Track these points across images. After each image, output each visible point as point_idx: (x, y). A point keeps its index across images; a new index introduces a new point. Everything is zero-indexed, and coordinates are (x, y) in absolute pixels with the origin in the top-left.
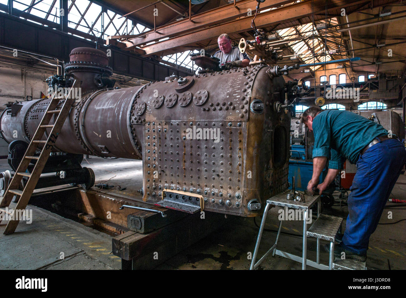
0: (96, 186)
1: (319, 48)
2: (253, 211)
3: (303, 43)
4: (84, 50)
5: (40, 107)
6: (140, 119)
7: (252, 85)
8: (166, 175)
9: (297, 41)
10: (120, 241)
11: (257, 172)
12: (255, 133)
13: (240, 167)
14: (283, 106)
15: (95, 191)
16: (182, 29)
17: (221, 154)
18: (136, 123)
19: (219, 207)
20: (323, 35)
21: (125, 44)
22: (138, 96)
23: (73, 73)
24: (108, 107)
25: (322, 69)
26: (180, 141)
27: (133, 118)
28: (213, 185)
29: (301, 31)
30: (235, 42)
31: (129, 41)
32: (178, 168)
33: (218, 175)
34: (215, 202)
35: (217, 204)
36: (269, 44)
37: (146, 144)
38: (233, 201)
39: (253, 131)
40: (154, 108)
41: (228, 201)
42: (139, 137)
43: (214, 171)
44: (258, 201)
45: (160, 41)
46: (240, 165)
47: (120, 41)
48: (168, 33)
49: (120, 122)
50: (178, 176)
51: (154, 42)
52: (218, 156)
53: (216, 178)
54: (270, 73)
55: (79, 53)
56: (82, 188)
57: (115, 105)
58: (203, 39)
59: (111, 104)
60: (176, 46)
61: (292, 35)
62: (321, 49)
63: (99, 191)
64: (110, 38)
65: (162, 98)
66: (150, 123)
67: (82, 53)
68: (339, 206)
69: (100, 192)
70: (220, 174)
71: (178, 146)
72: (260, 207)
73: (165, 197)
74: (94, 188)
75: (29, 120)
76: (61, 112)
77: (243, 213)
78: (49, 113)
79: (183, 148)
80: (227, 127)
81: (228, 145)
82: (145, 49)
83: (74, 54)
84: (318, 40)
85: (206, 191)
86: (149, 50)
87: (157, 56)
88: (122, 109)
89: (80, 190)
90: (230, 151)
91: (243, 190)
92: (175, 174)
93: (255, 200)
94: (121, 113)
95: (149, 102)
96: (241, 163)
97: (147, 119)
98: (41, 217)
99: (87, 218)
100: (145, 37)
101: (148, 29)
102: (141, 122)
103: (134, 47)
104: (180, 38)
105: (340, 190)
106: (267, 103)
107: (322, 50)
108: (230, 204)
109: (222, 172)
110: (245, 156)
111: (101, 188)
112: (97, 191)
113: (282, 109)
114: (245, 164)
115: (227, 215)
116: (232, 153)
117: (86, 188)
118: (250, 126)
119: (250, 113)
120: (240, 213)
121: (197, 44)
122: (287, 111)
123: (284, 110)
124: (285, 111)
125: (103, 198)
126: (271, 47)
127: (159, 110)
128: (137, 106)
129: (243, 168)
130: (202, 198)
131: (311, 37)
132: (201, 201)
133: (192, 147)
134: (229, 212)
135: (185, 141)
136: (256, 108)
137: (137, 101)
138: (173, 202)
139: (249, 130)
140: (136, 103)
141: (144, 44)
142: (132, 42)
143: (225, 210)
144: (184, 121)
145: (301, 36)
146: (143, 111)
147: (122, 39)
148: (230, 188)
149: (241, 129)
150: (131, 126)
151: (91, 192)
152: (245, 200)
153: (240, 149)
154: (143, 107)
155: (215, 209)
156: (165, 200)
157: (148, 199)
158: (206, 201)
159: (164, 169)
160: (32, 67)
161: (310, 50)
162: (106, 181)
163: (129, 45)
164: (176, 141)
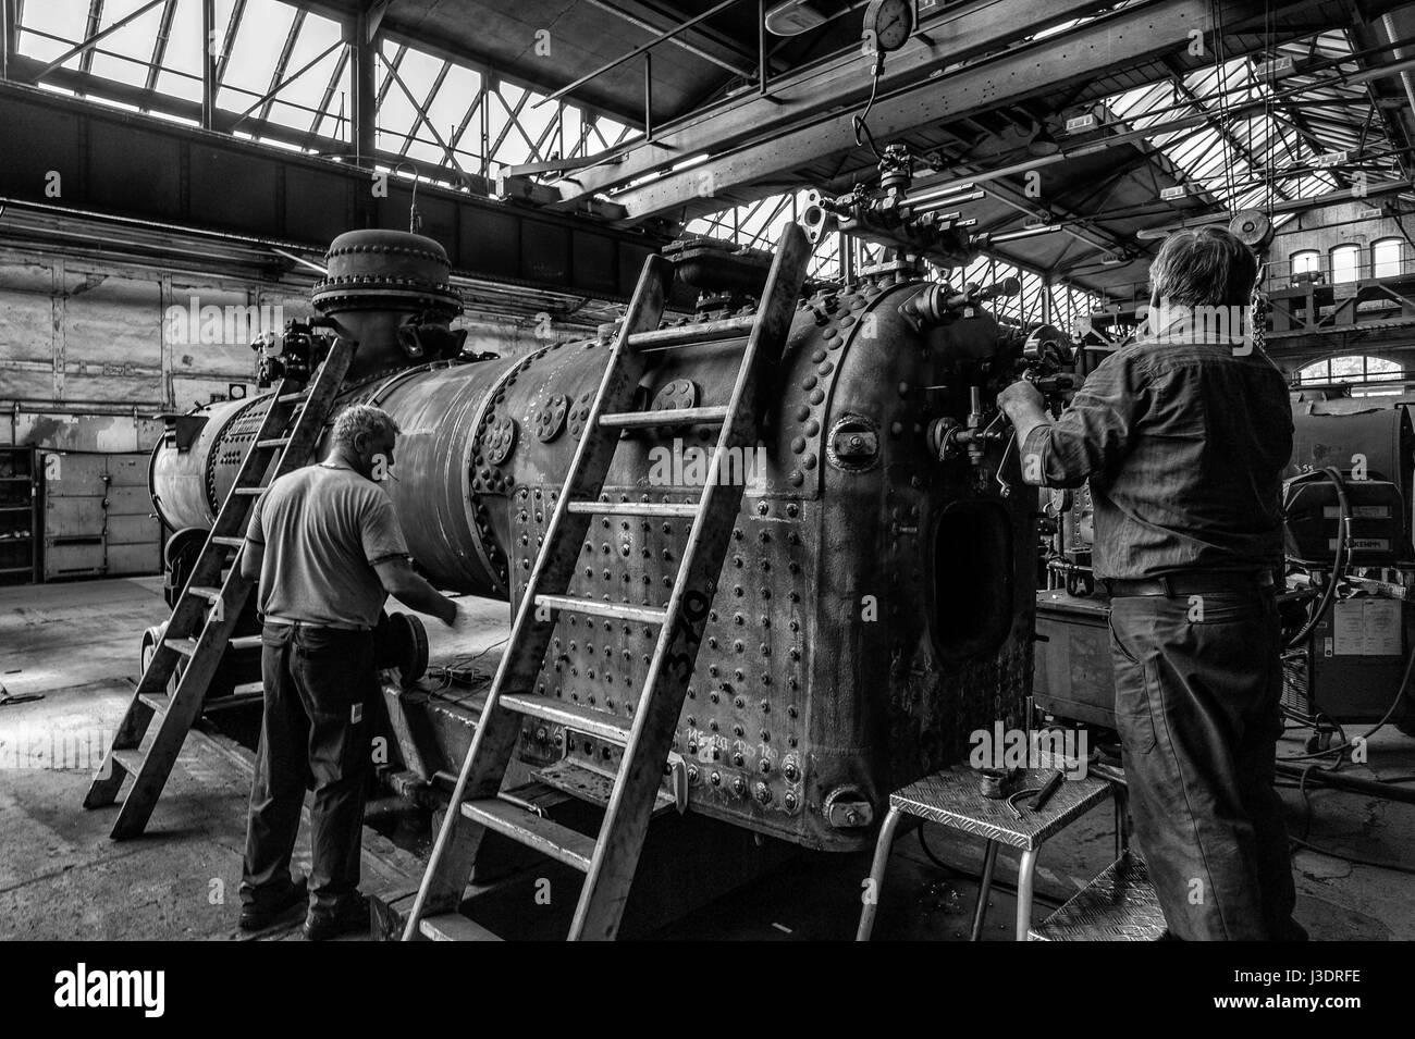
0: (431, 676)
1: (1280, 146)
2: (842, 830)
3: (1211, 134)
4: (366, 240)
5: (248, 425)
6: (498, 477)
7: (836, 365)
8: (575, 674)
9: (1187, 131)
10: (392, 906)
11: (855, 686)
12: (847, 542)
13: (797, 664)
14: (962, 435)
15: (428, 692)
16: (737, 126)
17: (738, 614)
18: (487, 491)
19: (733, 804)
20: (1294, 99)
21: (557, 190)
22: (499, 398)
23: (334, 316)
24: (416, 433)
25: (1296, 228)
26: (612, 557)
27: (481, 471)
28: (712, 721)
29: (1202, 93)
30: (945, 152)
31: (567, 179)
32: (609, 654)
33: (728, 688)
34: (722, 784)
35: (725, 790)
36: (912, 206)
37: (519, 561)
38: (775, 788)
39: (837, 534)
40: (538, 440)
41: (761, 786)
42: (500, 536)
43: (716, 673)
44: (863, 795)
45: (676, 168)
46: (796, 657)
47: (541, 182)
48: (692, 144)
49: (446, 483)
50: (610, 680)
51: (656, 175)
52: (727, 619)
53: (724, 696)
54: (915, 312)
55: (350, 251)
56: (390, 682)
57: (437, 424)
58: (816, 155)
59: (427, 420)
60: (724, 185)
61: (1164, 111)
62: (1288, 150)
63: (439, 693)
64: (508, 173)
65: (563, 407)
66: (527, 490)
67: (359, 250)
68: (1298, 787)
69: (440, 698)
70: (736, 685)
71: (608, 577)
72: (870, 818)
73: (570, 749)
74: (425, 681)
75: (219, 468)
76: (291, 446)
77: (808, 833)
78: (262, 449)
79: (623, 583)
80: (752, 518)
81: (757, 582)
82: (623, 201)
83: (337, 254)
84: (1276, 119)
85: (692, 740)
86: (637, 205)
87: (664, 223)
88: (452, 442)
89: (384, 688)
90: (764, 604)
91: (806, 751)
92: (602, 671)
93: (853, 788)
94: (450, 452)
95: (526, 419)
96: (800, 650)
97: (519, 479)
98: (235, 782)
99: (401, 782)
100: (618, 162)
101: (634, 133)
102: (503, 488)
103: (588, 197)
104: (737, 156)
105: (1311, 720)
106: (897, 427)
107: (1295, 154)
108: (767, 798)
109: (741, 677)
110: (812, 626)
111: (447, 683)
112: (434, 695)
113: (959, 448)
114: (811, 656)
115: (761, 836)
116: (771, 610)
117: (402, 681)
118: (827, 516)
119: (827, 468)
120: (798, 833)
121: (797, 173)
122: (978, 454)
123: (967, 451)
124: (971, 454)
125: (448, 718)
126: (928, 214)
127: (554, 447)
128: (493, 432)
129: (805, 670)
130: (680, 767)
131: (1245, 112)
132: (675, 774)
133: (647, 581)
134: (764, 824)
135: (627, 558)
136: (844, 451)
137: (495, 413)
138: (595, 769)
139: (823, 529)
140: (491, 420)
141: (621, 183)
142: (578, 182)
143: (750, 816)
144: (623, 491)
145: (1204, 109)
146: (506, 448)
147: (549, 173)
148: (766, 738)
149: (798, 526)
150: (475, 499)
151: (416, 697)
152: (814, 788)
153: (796, 599)
154: (506, 437)
155: (721, 807)
156: (571, 760)
157: (524, 752)
158: (693, 778)
159: (569, 652)
160: (277, 281)
161: (1243, 157)
162: (471, 658)
163: (569, 191)
164: (602, 558)
